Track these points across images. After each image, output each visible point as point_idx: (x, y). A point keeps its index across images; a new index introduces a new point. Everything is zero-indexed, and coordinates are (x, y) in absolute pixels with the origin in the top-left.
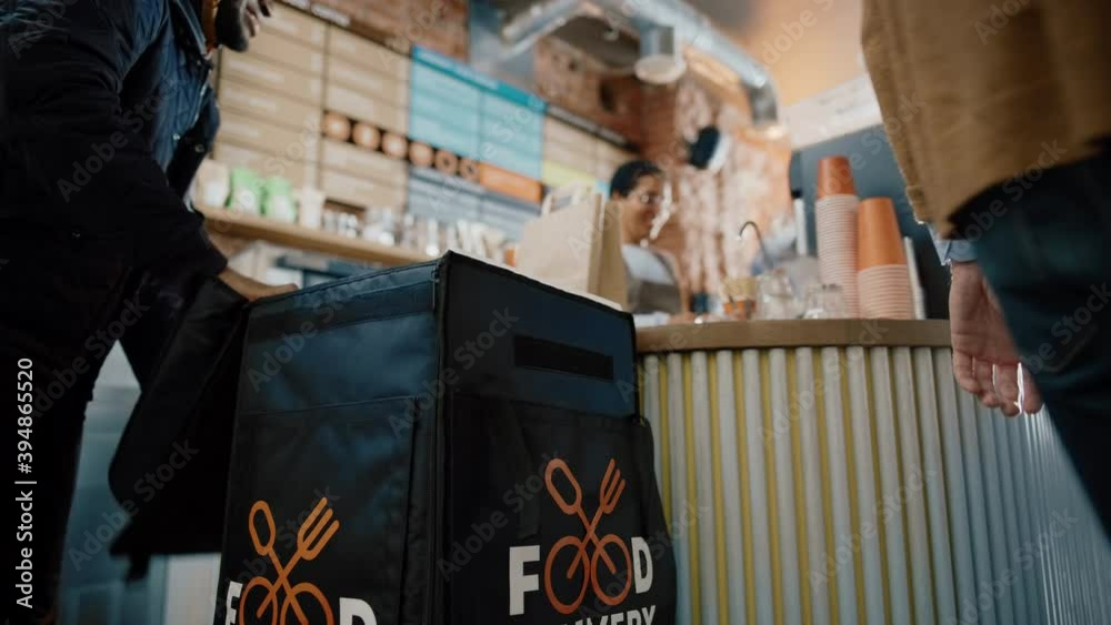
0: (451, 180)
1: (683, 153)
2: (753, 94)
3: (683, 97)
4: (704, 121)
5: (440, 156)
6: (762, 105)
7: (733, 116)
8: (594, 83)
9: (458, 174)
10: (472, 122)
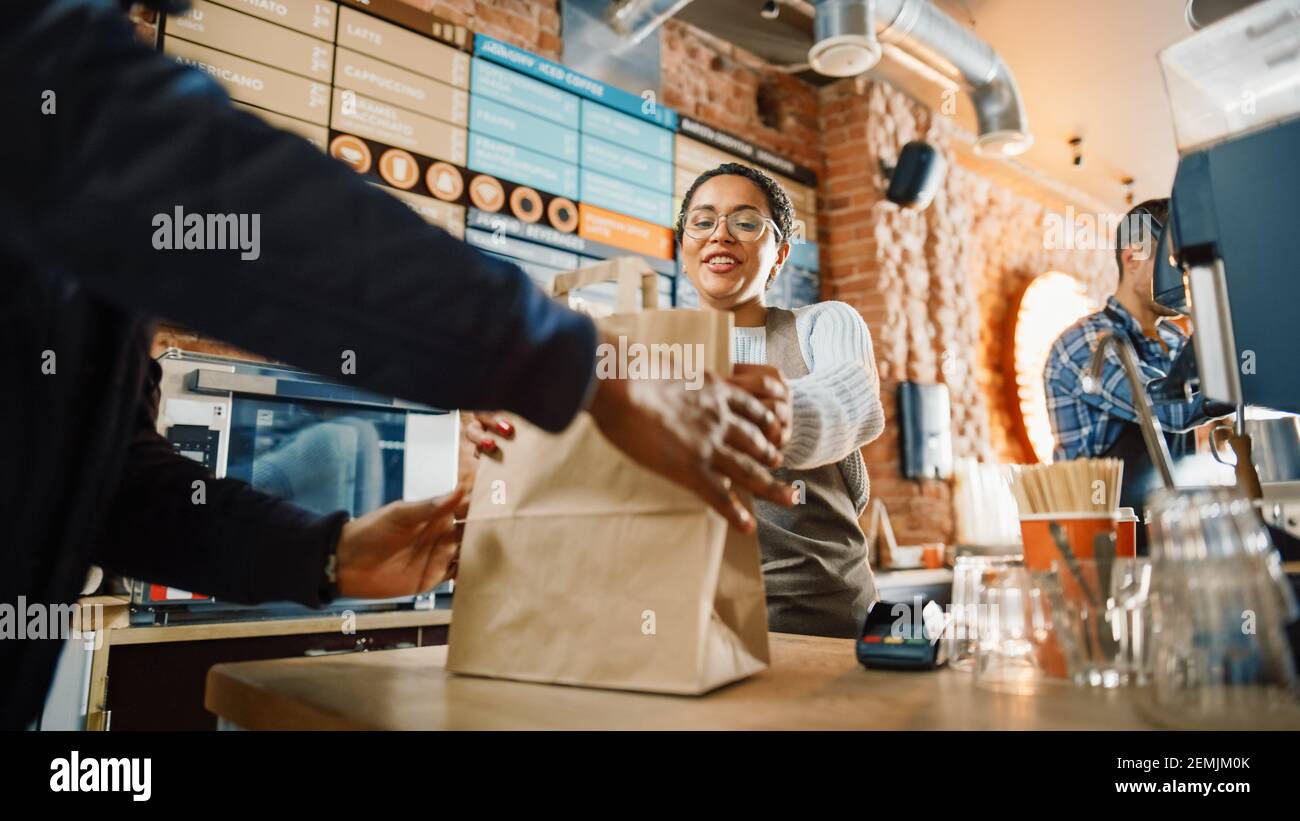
0: (535, 232)
1: (880, 183)
2: (980, 93)
3: (877, 103)
4: (907, 136)
5: (516, 197)
6: (993, 109)
7: (951, 128)
8: (748, 88)
9: (545, 221)
10: (568, 145)
